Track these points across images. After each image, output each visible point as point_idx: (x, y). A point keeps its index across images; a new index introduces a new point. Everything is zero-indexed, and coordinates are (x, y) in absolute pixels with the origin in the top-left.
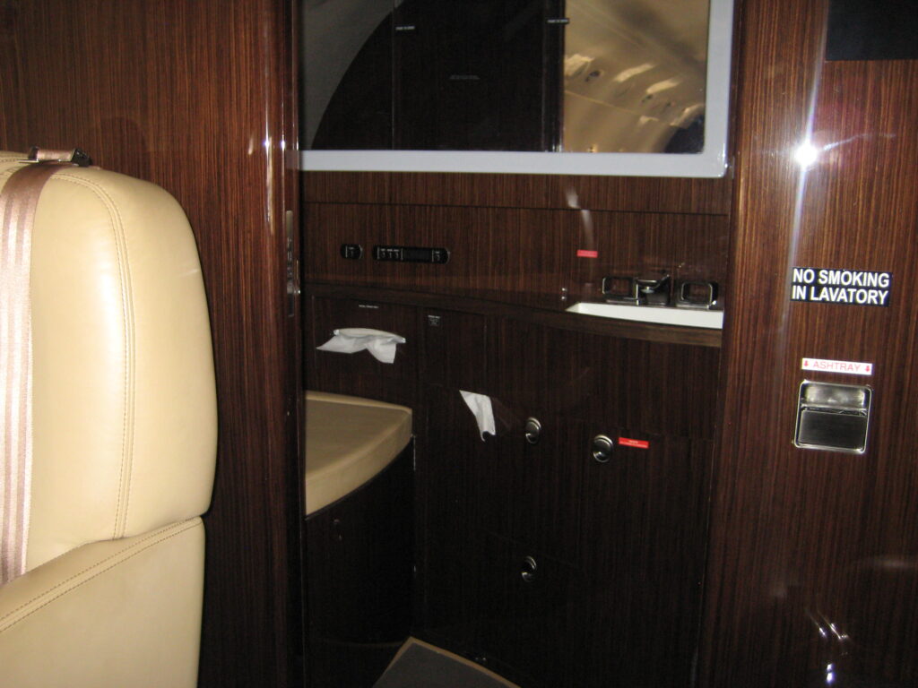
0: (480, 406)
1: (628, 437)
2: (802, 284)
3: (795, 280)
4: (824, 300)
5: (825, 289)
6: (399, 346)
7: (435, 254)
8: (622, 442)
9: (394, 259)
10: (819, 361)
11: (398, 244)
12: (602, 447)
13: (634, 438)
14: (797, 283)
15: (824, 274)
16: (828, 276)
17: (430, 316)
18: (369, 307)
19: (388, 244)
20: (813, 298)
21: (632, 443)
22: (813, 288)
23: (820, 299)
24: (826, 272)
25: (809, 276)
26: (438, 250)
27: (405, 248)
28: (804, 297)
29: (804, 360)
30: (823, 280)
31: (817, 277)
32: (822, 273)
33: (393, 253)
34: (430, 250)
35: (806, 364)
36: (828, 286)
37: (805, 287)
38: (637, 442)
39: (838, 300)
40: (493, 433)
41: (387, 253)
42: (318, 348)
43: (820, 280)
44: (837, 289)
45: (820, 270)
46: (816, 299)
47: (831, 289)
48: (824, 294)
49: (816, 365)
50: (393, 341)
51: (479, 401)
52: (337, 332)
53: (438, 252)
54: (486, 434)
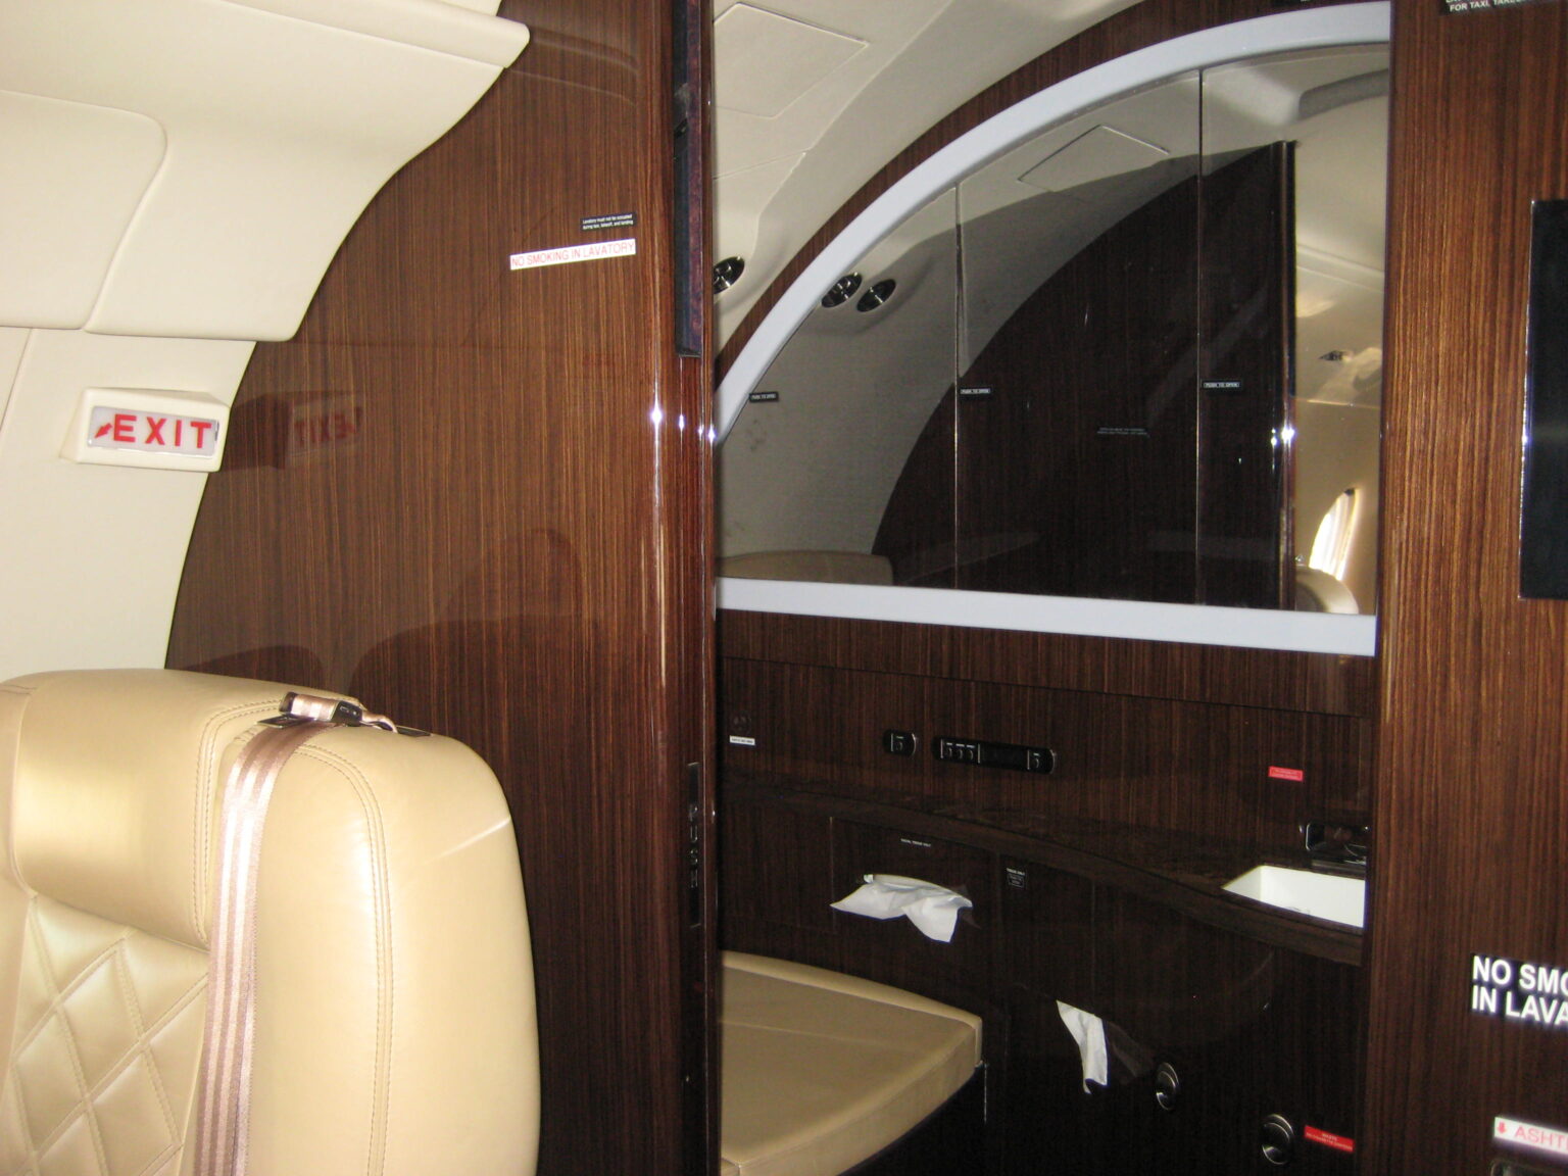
0: (1086, 1029)
1: (1321, 1126)
2: (1490, 986)
3: (1475, 977)
4: (1530, 1020)
5: (1531, 1000)
6: (962, 912)
7: (1032, 758)
8: (1311, 1134)
9: (966, 760)
10: (1527, 1127)
11: (973, 736)
12: (1274, 1137)
13: (1332, 1130)
14: (1480, 983)
15: (1528, 971)
16: (1536, 976)
17: (1010, 870)
18: (915, 843)
19: (958, 735)
20: (1510, 1012)
21: (1327, 1139)
22: (1509, 995)
23: (1524, 1015)
24: (1532, 969)
25: (1501, 973)
26: (1037, 751)
27: (985, 745)
28: (1493, 1008)
29: (1498, 1121)
30: (1528, 982)
31: (1516, 976)
32: (1526, 970)
33: (965, 750)
34: (1024, 749)
35: (1502, 1129)
36: (1538, 994)
37: (1494, 991)
38: (1335, 1138)
39: (1557, 1022)
40: (1104, 1082)
41: (955, 749)
42: (834, 905)
43: (1522, 982)
44: (1555, 1003)
45: (1521, 964)
46: (1516, 1014)
47: (1542, 1000)
48: (1530, 1009)
49: (1520, 1131)
50: (955, 902)
51: (1084, 1023)
52: (868, 878)
53: (1036, 754)
54: (1092, 1084)
